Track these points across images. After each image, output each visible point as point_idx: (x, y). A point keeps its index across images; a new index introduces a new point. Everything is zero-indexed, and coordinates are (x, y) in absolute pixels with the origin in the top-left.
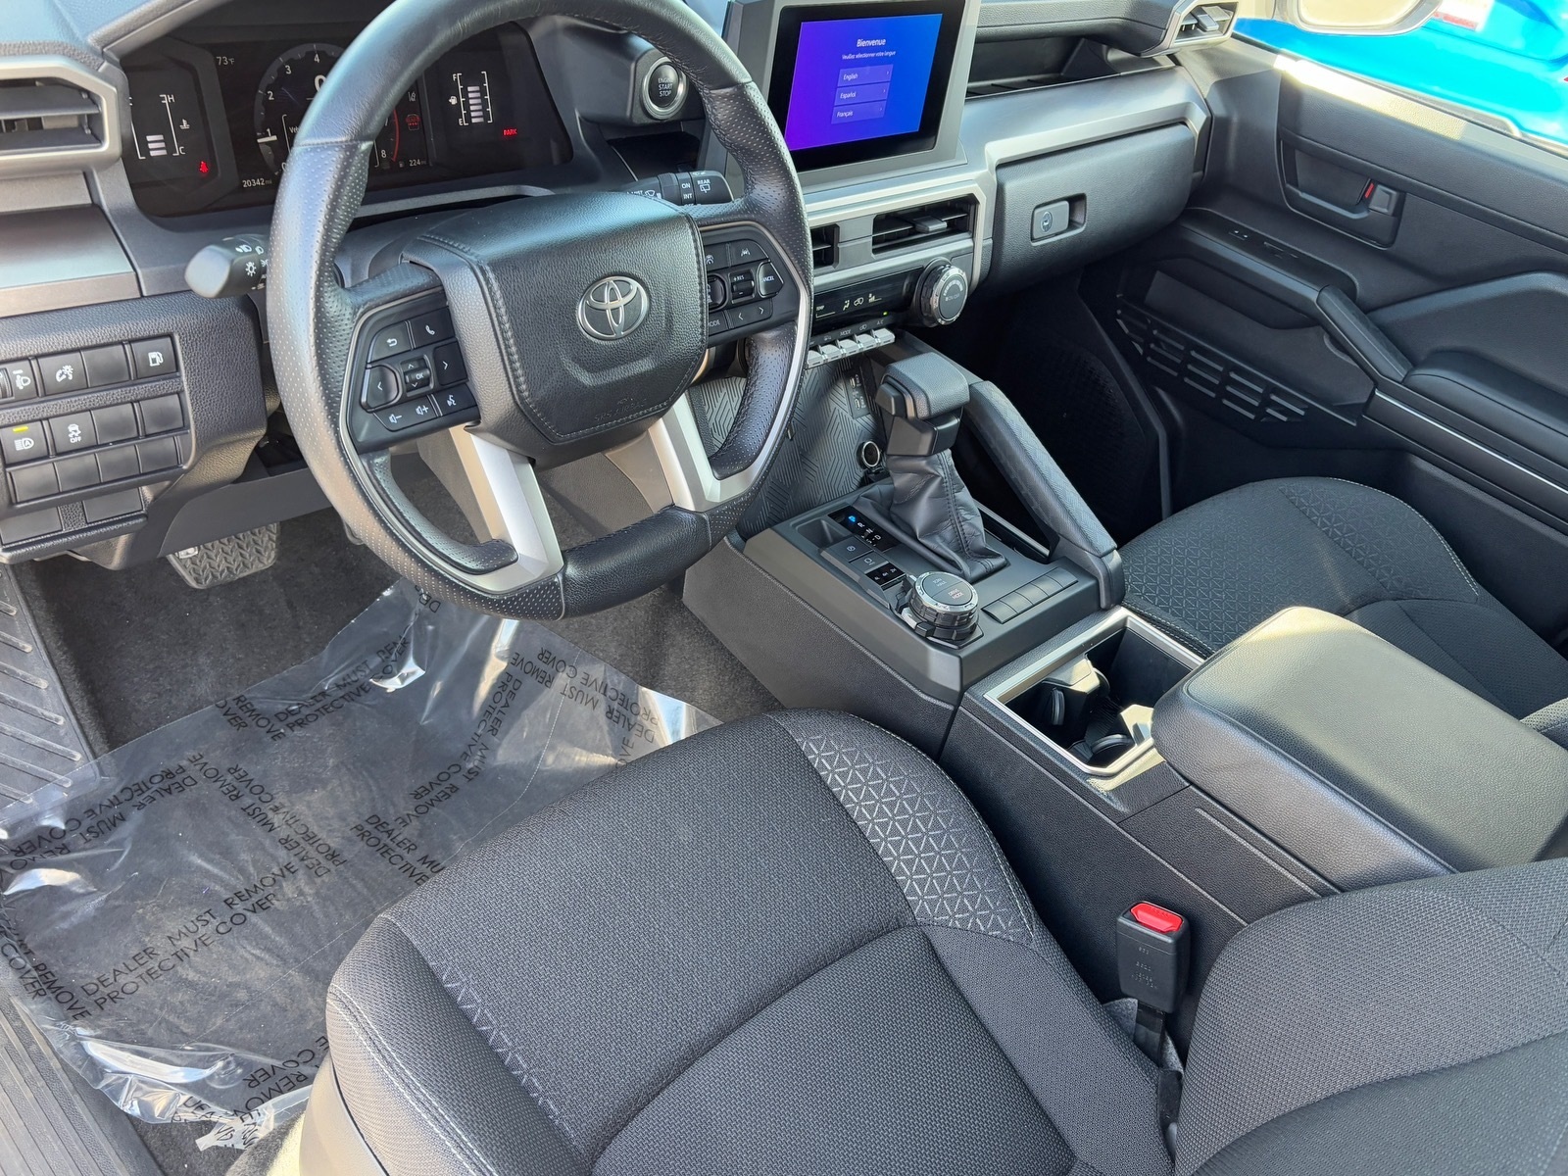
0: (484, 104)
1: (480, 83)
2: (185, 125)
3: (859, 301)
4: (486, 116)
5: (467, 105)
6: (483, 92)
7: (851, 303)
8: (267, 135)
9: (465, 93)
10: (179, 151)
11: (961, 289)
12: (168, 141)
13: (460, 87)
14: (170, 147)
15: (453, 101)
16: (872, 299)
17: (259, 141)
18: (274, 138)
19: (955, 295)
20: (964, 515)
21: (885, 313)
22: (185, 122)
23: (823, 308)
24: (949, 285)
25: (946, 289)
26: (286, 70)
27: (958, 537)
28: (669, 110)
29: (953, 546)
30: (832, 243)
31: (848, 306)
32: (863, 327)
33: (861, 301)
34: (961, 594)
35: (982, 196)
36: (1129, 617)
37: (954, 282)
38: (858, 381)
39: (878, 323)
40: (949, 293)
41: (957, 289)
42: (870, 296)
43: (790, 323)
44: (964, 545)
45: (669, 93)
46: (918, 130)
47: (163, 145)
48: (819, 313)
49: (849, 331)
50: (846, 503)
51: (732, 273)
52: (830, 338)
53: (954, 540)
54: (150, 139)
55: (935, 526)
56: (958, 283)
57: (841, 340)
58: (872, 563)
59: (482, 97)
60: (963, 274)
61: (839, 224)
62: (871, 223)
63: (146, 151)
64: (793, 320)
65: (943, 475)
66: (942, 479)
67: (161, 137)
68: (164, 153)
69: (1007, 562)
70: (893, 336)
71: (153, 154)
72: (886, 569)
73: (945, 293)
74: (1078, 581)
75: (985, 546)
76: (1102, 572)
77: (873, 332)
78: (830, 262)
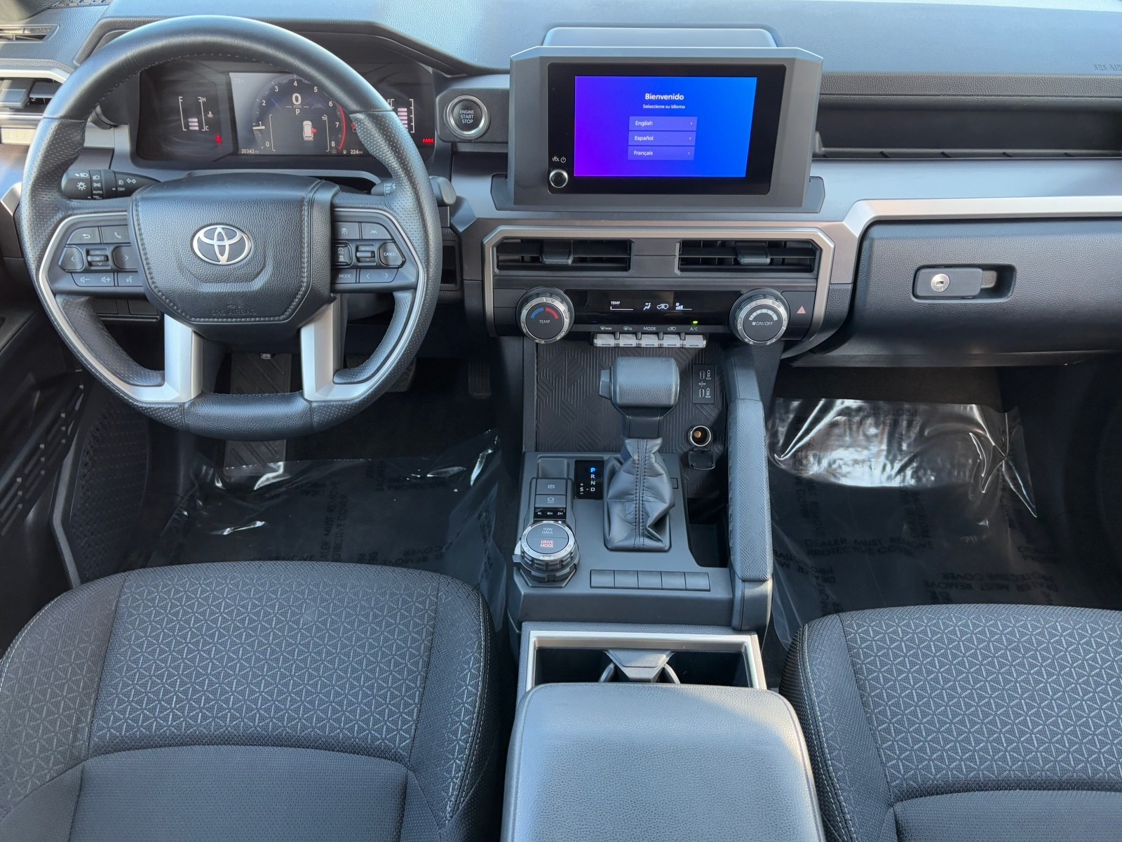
0: (410, 120)
1: (408, 105)
2: (210, 115)
3: (662, 306)
4: (410, 128)
6: (409, 112)
7: (653, 306)
8: (259, 125)
10: (205, 128)
11: (775, 318)
12: (200, 123)
14: (200, 125)
16: (679, 308)
17: (254, 128)
18: (263, 127)
19: (769, 323)
20: (648, 496)
21: (695, 322)
22: (210, 113)
23: (618, 303)
24: (759, 312)
25: (755, 314)
26: (275, 89)
27: (637, 513)
28: (473, 132)
29: (630, 517)
30: (630, 255)
31: (648, 308)
32: (672, 328)
33: (666, 306)
34: (552, 546)
35: (826, 243)
36: (746, 644)
37: (764, 311)
38: (709, 376)
39: (692, 329)
40: (755, 319)
41: (769, 317)
42: (677, 304)
43: (412, 290)
44: (641, 521)
45: (471, 121)
46: (744, 175)
47: (197, 124)
48: (615, 306)
49: (654, 329)
50: (602, 457)
51: (358, 243)
52: (631, 329)
53: (634, 513)
54: (190, 120)
55: (622, 496)
56: (770, 312)
57: (643, 333)
58: (551, 502)
59: (408, 116)
60: (779, 307)
61: (633, 240)
62: (678, 246)
63: (187, 126)
64: (413, 288)
65: (636, 457)
66: (634, 460)
67: (196, 120)
68: (197, 128)
69: (667, 549)
70: (705, 342)
71: (191, 128)
72: (555, 510)
73: (751, 318)
74: (709, 591)
75: (649, 527)
76: (738, 594)
77: (683, 335)
78: (627, 268)
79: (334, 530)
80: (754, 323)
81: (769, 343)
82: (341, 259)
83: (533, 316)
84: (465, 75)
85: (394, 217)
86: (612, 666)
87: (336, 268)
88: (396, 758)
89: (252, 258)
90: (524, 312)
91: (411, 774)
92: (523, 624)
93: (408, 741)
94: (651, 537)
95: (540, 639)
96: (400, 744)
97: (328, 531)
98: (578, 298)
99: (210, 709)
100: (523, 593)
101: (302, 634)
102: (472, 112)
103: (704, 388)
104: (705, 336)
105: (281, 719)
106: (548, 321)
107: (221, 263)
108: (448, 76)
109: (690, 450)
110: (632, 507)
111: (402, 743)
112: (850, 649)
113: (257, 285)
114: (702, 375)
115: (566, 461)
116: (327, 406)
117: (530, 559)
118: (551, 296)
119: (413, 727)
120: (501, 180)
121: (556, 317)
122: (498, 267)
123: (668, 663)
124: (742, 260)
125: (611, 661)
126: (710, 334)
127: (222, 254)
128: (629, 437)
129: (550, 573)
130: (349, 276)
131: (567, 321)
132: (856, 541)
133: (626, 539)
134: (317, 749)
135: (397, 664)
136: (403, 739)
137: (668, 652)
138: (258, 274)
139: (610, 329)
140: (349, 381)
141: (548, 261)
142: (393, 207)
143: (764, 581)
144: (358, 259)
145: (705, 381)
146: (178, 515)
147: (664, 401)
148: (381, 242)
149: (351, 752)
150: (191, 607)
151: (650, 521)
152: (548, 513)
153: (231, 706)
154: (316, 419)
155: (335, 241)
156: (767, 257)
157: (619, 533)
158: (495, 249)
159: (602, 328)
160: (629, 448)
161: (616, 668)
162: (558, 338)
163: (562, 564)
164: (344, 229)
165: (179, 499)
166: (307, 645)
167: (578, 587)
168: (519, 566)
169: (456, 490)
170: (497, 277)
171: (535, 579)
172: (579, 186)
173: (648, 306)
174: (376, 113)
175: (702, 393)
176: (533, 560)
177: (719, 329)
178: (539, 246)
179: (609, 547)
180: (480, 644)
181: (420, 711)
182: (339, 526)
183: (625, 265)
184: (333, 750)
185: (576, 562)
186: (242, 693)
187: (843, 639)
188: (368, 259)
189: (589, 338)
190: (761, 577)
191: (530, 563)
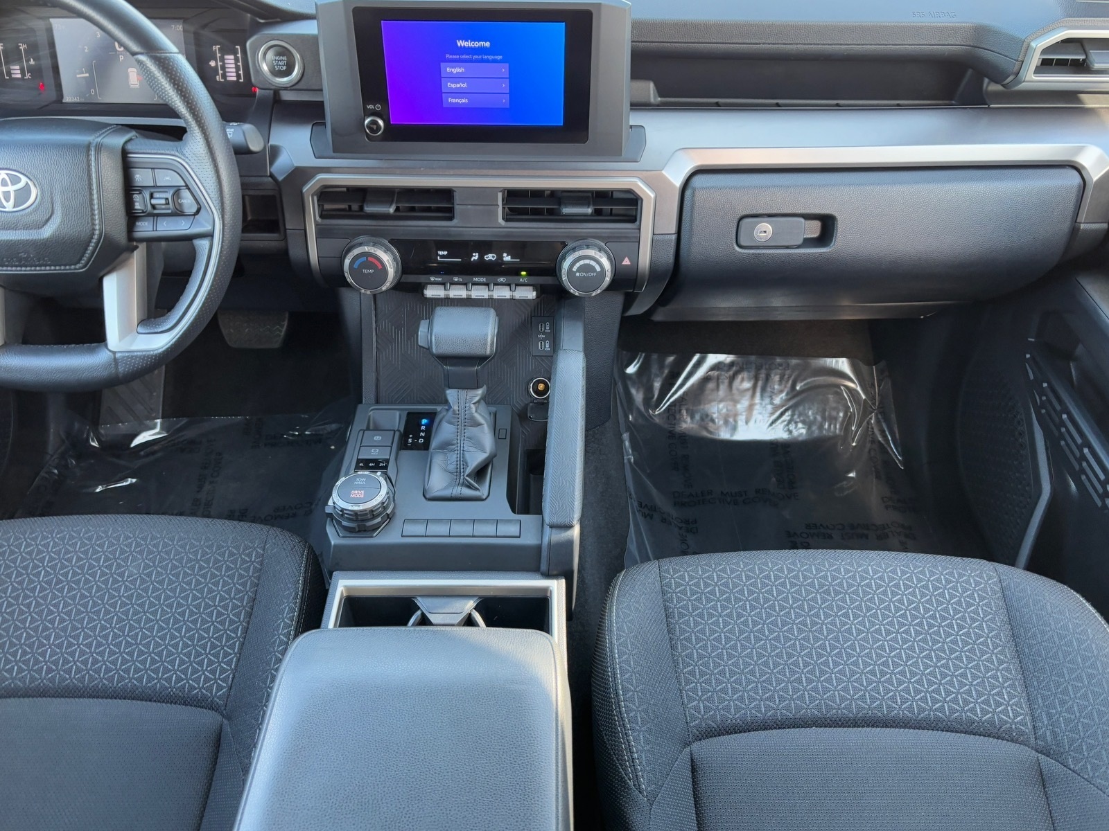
0: (237, 68)
1: (234, 53)
2: (32, 62)
3: (490, 257)
4: (238, 76)
5: (223, 68)
6: (236, 60)
7: (481, 257)
8: (82, 73)
9: (222, 60)
10: (28, 76)
11: (598, 269)
12: (22, 70)
13: (218, 55)
14: (23, 73)
15: (212, 64)
16: (507, 258)
17: (78, 76)
18: (87, 75)
19: (592, 274)
20: (467, 446)
21: (524, 273)
22: (32, 60)
23: (446, 253)
24: (582, 262)
25: (578, 265)
26: (97, 35)
27: (458, 463)
28: (285, 79)
29: (452, 467)
30: (453, 204)
31: (476, 258)
32: (502, 279)
33: (493, 257)
34: (362, 496)
35: (646, 193)
36: (551, 588)
37: (587, 261)
38: (548, 328)
39: (521, 280)
40: (579, 270)
41: (592, 269)
42: (505, 255)
43: (209, 238)
44: (462, 470)
45: (284, 68)
46: (562, 124)
47: (19, 72)
48: (442, 256)
49: (483, 280)
50: (436, 409)
51: (152, 190)
52: (461, 280)
53: (455, 463)
54: (12, 67)
55: (445, 446)
56: (593, 263)
57: (473, 284)
58: (374, 453)
59: (236, 64)
60: (602, 258)
61: (454, 189)
62: (500, 195)
63: (9, 73)
64: (210, 235)
65: (456, 408)
66: (454, 410)
67: (18, 67)
68: (19, 76)
69: (484, 497)
70: (534, 293)
71: (13, 76)
72: (376, 461)
73: (575, 269)
74: (519, 537)
75: (467, 476)
76: (546, 540)
77: (513, 286)
78: (451, 218)
79: (207, 487)
80: (578, 274)
81: (594, 294)
82: (138, 206)
83: (356, 266)
84: (279, 20)
85: (187, 163)
86: (419, 613)
87: (132, 217)
88: (212, 707)
89: (40, 205)
90: (347, 262)
91: (225, 721)
92: (334, 573)
93: (224, 690)
94: (470, 486)
95: (348, 588)
96: (216, 693)
97: (200, 487)
98: (403, 246)
99: (26, 662)
100: (333, 543)
101: (126, 586)
102: (285, 58)
103: (544, 340)
104: (535, 287)
105: (98, 671)
106: (372, 271)
107: (7, 210)
108: (262, 21)
109: (531, 402)
110: (453, 457)
111: (218, 692)
112: (663, 593)
113: (47, 232)
114: (541, 328)
115: (398, 413)
116: (131, 356)
117: (340, 509)
118: (373, 246)
119: (231, 676)
120: (320, 128)
121: (380, 267)
122: (321, 216)
123: (475, 609)
124: (564, 210)
125: (419, 608)
126: (541, 285)
127: (7, 200)
128: (450, 388)
129: (362, 523)
130: (146, 223)
131: (391, 271)
132: (722, 493)
133: (445, 488)
134: (133, 699)
135: (219, 614)
136: (220, 688)
137: (476, 599)
138: (47, 221)
139: (440, 279)
140: (152, 331)
141: (369, 209)
142: (185, 152)
143: (570, 527)
144: (154, 207)
145: (544, 333)
146: (46, 473)
147: (478, 351)
148: (176, 189)
149: (168, 702)
150: (14, 561)
151: (468, 471)
152: (370, 465)
153: (47, 659)
154: (121, 369)
155: (129, 187)
156: (588, 207)
157: (438, 481)
158: (315, 198)
159: (432, 279)
160: (450, 399)
161: (423, 615)
162: (384, 288)
163: (372, 513)
164: (138, 176)
165: (48, 457)
166: (130, 598)
167: (390, 537)
168: (330, 515)
169: (333, 447)
170: (319, 226)
171: (345, 528)
172: (396, 134)
173: (475, 257)
174: (158, 55)
175: (541, 345)
176: (342, 510)
177: (547, 280)
178: (361, 194)
179: (427, 496)
180: (297, 594)
181: (238, 660)
182: (211, 483)
183: (449, 213)
184: (150, 701)
185: (389, 511)
186: (60, 646)
187: (657, 584)
188: (163, 207)
189: (419, 288)
190: (567, 522)
191: (341, 513)
